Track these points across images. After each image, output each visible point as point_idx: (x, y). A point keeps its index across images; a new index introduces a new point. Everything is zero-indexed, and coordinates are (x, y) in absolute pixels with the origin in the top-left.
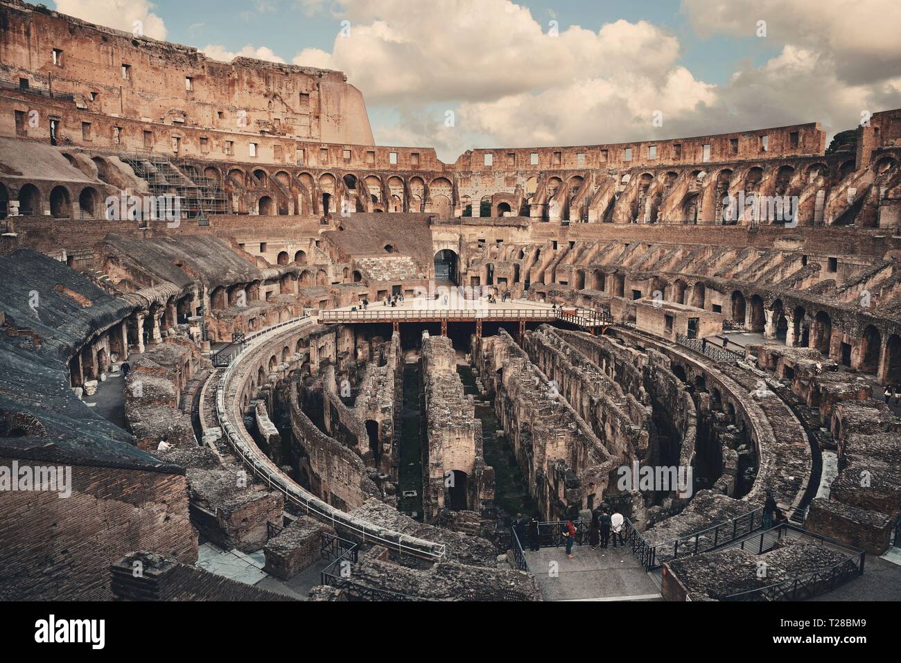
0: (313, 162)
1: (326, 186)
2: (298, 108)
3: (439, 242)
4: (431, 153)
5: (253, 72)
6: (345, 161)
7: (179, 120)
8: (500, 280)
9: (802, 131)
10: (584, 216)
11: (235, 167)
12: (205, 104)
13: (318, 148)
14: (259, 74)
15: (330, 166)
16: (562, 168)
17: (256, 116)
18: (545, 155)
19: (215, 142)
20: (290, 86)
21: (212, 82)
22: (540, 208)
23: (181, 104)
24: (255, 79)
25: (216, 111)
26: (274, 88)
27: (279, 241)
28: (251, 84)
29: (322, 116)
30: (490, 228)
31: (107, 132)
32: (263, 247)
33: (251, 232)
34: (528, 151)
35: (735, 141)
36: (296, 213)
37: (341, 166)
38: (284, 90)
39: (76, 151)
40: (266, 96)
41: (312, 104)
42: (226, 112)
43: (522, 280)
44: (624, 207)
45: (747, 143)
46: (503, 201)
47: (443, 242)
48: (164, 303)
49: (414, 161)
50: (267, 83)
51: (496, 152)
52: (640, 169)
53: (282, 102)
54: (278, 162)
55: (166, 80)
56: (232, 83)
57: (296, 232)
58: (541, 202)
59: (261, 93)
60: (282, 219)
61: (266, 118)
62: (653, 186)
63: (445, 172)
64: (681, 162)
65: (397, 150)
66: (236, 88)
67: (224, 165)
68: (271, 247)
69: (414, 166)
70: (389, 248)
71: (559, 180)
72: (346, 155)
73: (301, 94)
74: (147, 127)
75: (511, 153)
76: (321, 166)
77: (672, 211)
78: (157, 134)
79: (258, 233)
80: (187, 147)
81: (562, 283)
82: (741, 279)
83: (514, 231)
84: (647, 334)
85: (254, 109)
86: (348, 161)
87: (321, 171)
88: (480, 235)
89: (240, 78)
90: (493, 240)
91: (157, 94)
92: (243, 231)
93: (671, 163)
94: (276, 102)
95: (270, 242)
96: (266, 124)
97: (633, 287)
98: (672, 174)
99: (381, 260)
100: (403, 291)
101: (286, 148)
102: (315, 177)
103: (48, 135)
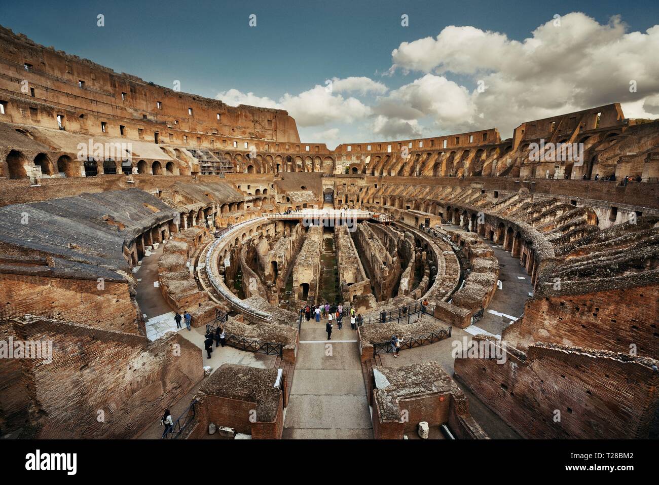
0: (272, 151)
1: (278, 161)
2: (267, 127)
3: (325, 185)
4: (324, 145)
5: (247, 111)
6: (286, 149)
7: (214, 132)
8: (351, 201)
9: (489, 133)
10: (389, 173)
11: (238, 153)
12: (226, 126)
13: (274, 145)
14: (249, 112)
15: (280, 152)
16: (381, 152)
17: (248, 131)
18: (374, 146)
19: (229, 142)
20: (263, 117)
21: (228, 115)
22: (371, 170)
23: (215, 125)
24: (248, 114)
25: (231, 128)
26: (256, 118)
27: (256, 185)
28: (246, 117)
29: (277, 130)
30: (348, 179)
31: (181, 138)
32: (249, 187)
33: (243, 181)
34: (367, 145)
35: (458, 138)
36: (265, 172)
37: (285, 152)
38: (261, 119)
39: (166, 146)
40: (253, 122)
41: (273, 125)
42: (235, 129)
43: (360, 202)
44: (407, 169)
45: (463, 139)
46: (354, 167)
47: (327, 185)
48: (197, 210)
49: (317, 150)
50: (253, 116)
51: (353, 145)
52: (415, 152)
53: (260, 124)
54: (257, 150)
55: (208, 115)
56: (238, 116)
57: (263, 181)
58: (371, 167)
59: (250, 120)
60: (258, 175)
61: (253, 131)
62: (420, 159)
63: (330, 154)
64: (434, 148)
65: (309, 145)
66: (240, 118)
67: (233, 152)
68: (253, 187)
69: (316, 152)
70: (303, 188)
71: (380, 157)
72: (287, 147)
73: (268, 121)
74: (199, 136)
75: (359, 145)
76: (276, 152)
77: (428, 171)
78: (204, 139)
79: (247, 181)
80: (217, 144)
81: (377, 203)
82: (452, 201)
83: (358, 180)
84: (408, 225)
85: (248, 128)
86: (288, 150)
87: (276, 154)
88: (344, 182)
89: (241, 114)
90: (350, 184)
91: (205, 121)
92: (240, 180)
93: (429, 149)
94: (257, 125)
95: (252, 185)
96: (253, 134)
97: (406, 205)
98: (429, 154)
99: (299, 193)
100: (308, 206)
101: (261, 145)
102: (273, 157)
103: (154, 139)
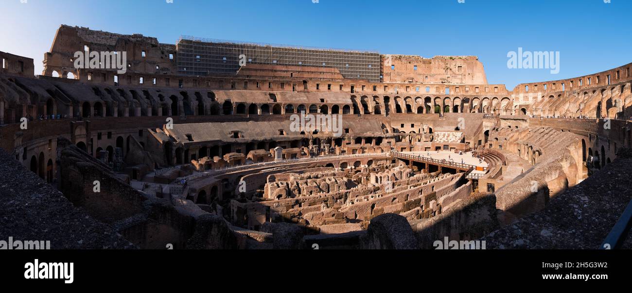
0: (452, 93)
1: (457, 102)
2: (457, 72)
3: (486, 127)
5: (440, 60)
7: (410, 81)
12: (420, 74)
13: (454, 87)
15: (459, 94)
16: (556, 91)
17: (440, 77)
19: (412, 88)
20: (454, 64)
21: (424, 66)
23: (412, 75)
24: (441, 63)
25: (425, 76)
26: (448, 65)
29: (466, 74)
30: (512, 121)
32: (413, 126)
33: (407, 120)
37: (465, 94)
38: (452, 66)
40: (444, 69)
41: (462, 70)
42: (428, 76)
46: (523, 107)
47: (488, 127)
49: (496, 91)
50: (446, 63)
53: (451, 70)
54: (438, 93)
55: (406, 68)
59: (442, 68)
63: (508, 95)
64: (600, 85)
66: (433, 67)
68: (416, 126)
69: (496, 93)
70: (457, 128)
71: (552, 97)
72: (467, 89)
73: (459, 67)
75: (536, 85)
76: (455, 94)
77: (590, 112)
78: (389, 86)
79: (411, 120)
85: (439, 74)
87: (454, 96)
88: (509, 124)
89: (435, 63)
90: (514, 126)
91: (403, 73)
94: (448, 71)
96: (444, 79)
100: (448, 148)
101: (441, 88)
102: (451, 99)
103: (350, 90)
